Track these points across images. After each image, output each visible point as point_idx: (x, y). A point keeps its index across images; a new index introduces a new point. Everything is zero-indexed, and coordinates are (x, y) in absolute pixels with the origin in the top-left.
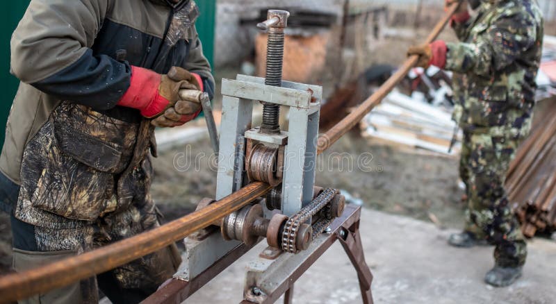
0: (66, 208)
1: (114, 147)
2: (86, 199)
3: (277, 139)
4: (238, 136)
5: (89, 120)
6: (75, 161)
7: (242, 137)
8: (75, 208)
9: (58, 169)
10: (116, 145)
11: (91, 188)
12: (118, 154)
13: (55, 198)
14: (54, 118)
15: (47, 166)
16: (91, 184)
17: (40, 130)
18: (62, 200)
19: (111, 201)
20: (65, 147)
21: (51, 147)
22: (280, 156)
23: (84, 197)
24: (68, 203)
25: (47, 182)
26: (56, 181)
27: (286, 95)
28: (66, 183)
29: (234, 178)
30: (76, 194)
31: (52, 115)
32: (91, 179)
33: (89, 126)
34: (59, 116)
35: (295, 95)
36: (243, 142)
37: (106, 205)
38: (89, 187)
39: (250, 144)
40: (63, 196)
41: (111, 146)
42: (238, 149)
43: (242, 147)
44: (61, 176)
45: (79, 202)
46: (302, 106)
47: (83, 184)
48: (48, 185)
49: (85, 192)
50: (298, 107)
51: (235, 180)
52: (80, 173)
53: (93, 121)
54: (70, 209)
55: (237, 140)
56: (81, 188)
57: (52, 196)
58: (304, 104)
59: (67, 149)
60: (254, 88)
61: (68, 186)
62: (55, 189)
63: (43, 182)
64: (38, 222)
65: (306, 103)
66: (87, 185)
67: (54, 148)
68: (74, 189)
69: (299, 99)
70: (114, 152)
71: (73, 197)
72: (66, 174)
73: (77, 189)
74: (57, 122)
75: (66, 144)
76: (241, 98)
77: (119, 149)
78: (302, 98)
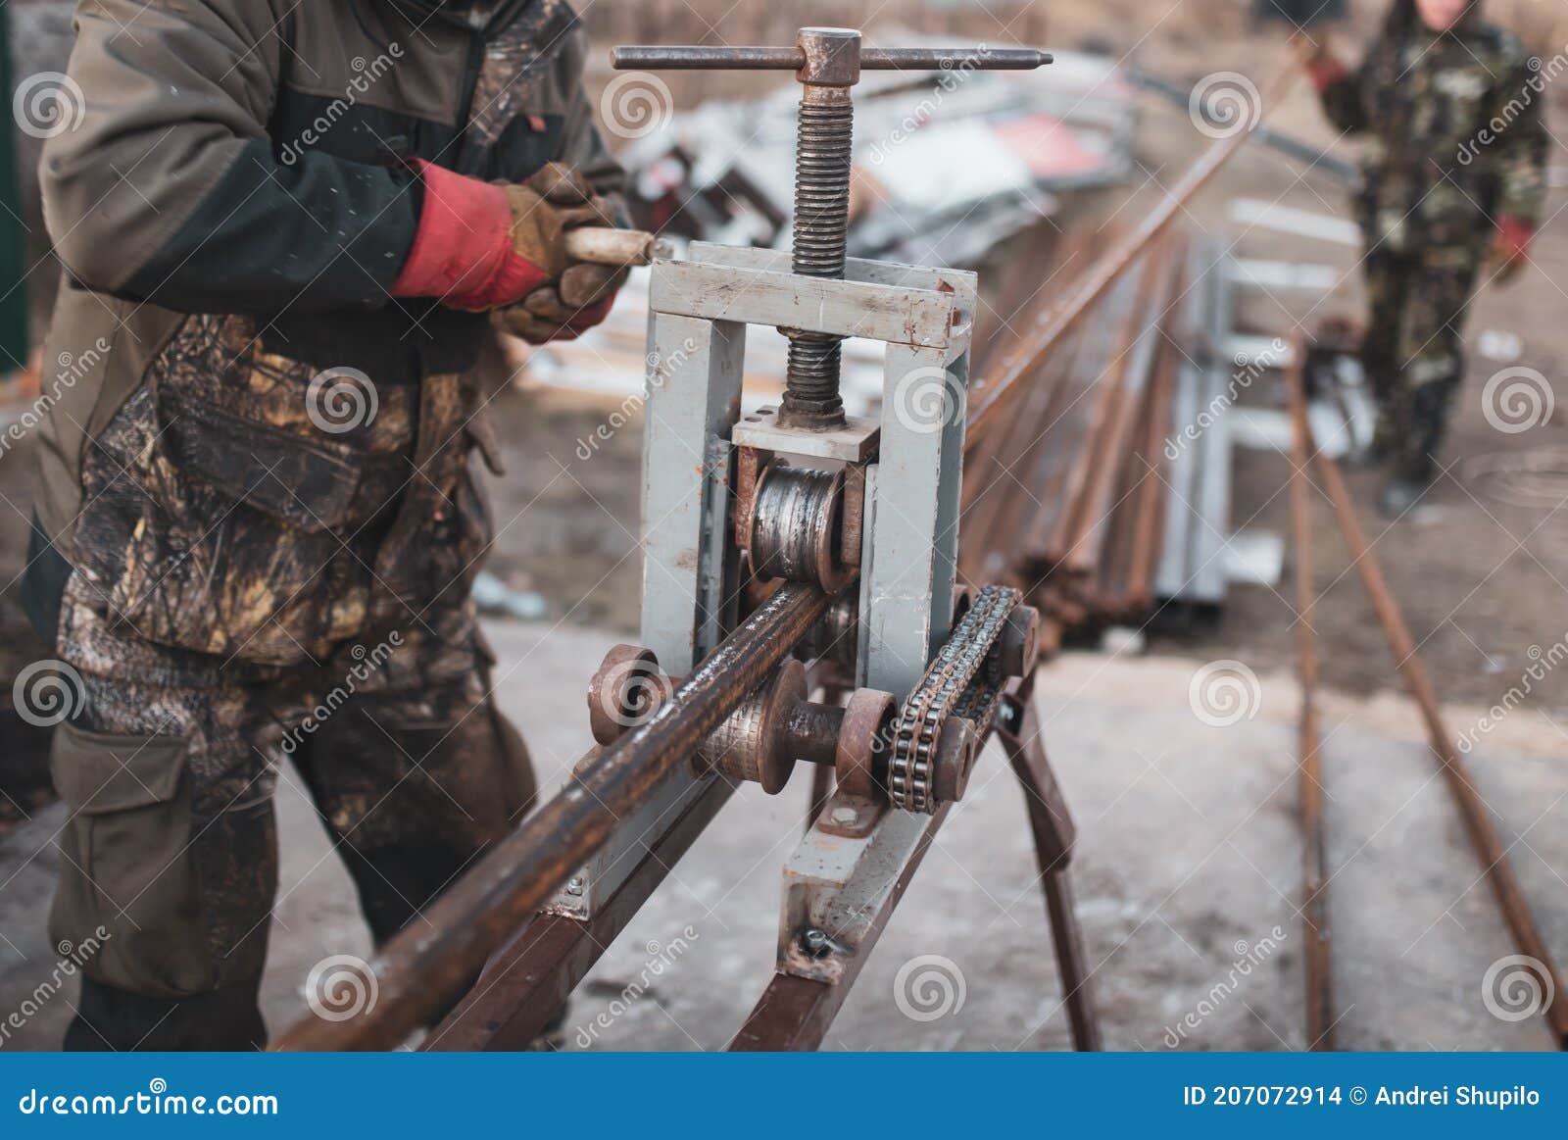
0: (206, 633)
1: (338, 455)
2: (264, 606)
3: (842, 445)
4: (709, 442)
5: (256, 379)
6: (221, 497)
7: (723, 445)
8: (233, 631)
9: (177, 521)
10: (344, 449)
11: (276, 574)
12: (349, 474)
13: (173, 602)
14: (159, 374)
15: (146, 509)
16: (275, 559)
17: (119, 412)
18: (193, 610)
19: (345, 607)
20: (191, 457)
21: (153, 459)
22: (852, 499)
23: (260, 600)
24: (211, 617)
25: (148, 557)
26: (176, 554)
27: (870, 304)
28: (202, 560)
29: (699, 575)
30: (234, 591)
31: (151, 368)
32: (274, 548)
33: (259, 398)
34: (171, 370)
35: (901, 305)
36: (725, 459)
37: (330, 618)
38: (271, 570)
39: (749, 464)
40: (199, 596)
41: (328, 451)
42: (709, 483)
43: (722, 475)
44: (186, 540)
45: (246, 615)
46: (926, 341)
47: (252, 564)
48: (151, 567)
49: (260, 586)
50: (912, 344)
51: (702, 579)
52: (241, 533)
53: (270, 384)
54: (218, 636)
55: (708, 455)
56: (250, 575)
57: (163, 596)
58: (933, 334)
59: (195, 461)
60: (761, 288)
61: (207, 569)
62: (174, 577)
63: (139, 557)
64: (115, 667)
65: (939, 330)
66: (265, 565)
67: (162, 462)
68: (230, 578)
69: (916, 318)
70: (336, 468)
71: (226, 602)
72: (201, 534)
73: (237, 579)
74: (168, 387)
75: (193, 447)
76: (717, 322)
77: (352, 460)
78: (924, 316)
